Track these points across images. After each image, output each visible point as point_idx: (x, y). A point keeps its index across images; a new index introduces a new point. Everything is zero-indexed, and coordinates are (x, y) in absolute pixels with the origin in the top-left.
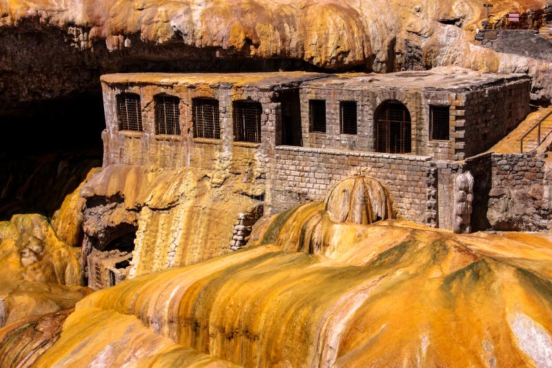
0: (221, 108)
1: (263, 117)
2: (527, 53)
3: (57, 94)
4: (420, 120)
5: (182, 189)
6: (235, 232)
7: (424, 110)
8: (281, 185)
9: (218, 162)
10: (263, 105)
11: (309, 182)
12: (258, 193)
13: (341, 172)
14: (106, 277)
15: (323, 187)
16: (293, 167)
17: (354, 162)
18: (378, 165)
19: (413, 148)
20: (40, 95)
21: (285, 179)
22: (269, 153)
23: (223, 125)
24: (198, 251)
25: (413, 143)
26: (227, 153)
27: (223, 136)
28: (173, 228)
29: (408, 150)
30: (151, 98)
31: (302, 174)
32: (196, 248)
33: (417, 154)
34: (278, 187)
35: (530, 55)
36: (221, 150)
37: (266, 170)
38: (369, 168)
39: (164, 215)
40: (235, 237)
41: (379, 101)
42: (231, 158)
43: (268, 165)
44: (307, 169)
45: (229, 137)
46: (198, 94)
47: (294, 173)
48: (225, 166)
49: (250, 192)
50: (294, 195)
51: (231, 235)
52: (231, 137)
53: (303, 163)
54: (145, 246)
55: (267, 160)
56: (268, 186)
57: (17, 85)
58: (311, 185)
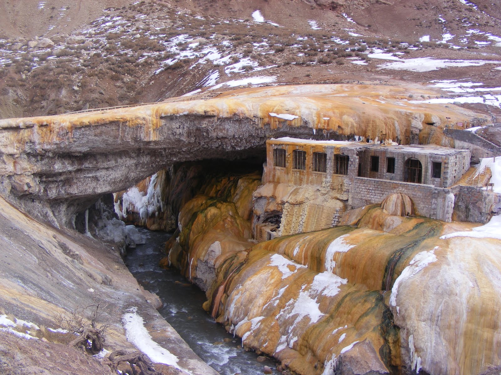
0: (328, 158)
1: (350, 163)
2: (467, 141)
3: (242, 148)
4: (427, 168)
5: (307, 195)
6: (334, 217)
7: (429, 164)
8: (357, 195)
9: (324, 183)
10: (350, 157)
11: (372, 195)
12: (345, 199)
13: (389, 191)
14: (266, 236)
15: (378, 197)
16: (364, 188)
17: (395, 186)
18: (408, 188)
19: (423, 181)
20: (235, 148)
21: (360, 193)
22: (351, 180)
23: (328, 166)
24: (314, 225)
25: (423, 179)
26: (329, 179)
27: (328, 171)
28: (301, 214)
29: (419, 181)
30: (291, 152)
31: (368, 191)
32: (314, 224)
33: (424, 184)
34: (355, 196)
35: (468, 142)
36: (326, 178)
37: (349, 188)
38: (403, 190)
39: (297, 207)
40: (334, 219)
41: (406, 158)
42: (331, 181)
43: (351, 186)
44: (371, 188)
45: (331, 171)
46: (316, 151)
47: (364, 190)
48: (328, 185)
49: (341, 198)
50: (364, 201)
51: (332, 218)
52: (332, 172)
53: (369, 186)
54: (287, 222)
55: (350, 183)
56: (350, 196)
57: (226, 144)
58: (373, 196)
